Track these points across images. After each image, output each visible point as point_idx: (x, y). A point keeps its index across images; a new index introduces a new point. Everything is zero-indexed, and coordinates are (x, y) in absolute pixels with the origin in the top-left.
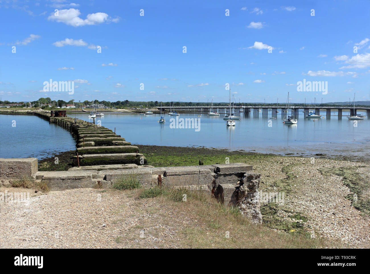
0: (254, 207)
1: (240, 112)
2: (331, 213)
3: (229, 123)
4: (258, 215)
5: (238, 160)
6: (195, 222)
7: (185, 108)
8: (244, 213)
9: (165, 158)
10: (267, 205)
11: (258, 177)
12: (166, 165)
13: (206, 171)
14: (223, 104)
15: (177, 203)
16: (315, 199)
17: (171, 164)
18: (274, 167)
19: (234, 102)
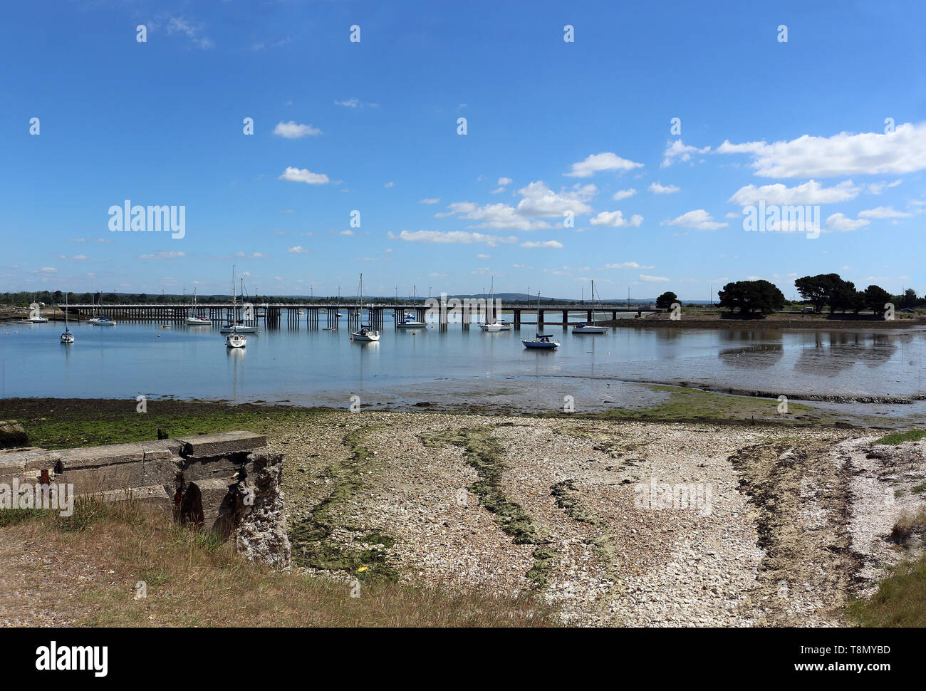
0: (272, 527)
1: (258, 316)
2: (441, 523)
3: (232, 341)
4: (281, 544)
5: (249, 423)
6: (110, 574)
7: (129, 308)
8: (251, 542)
9: (75, 428)
10: (309, 519)
11: (277, 460)
12: (77, 443)
13: (159, 453)
14: (220, 299)
15: (67, 535)
16: (410, 499)
17: (89, 441)
18: (326, 436)
19: (245, 295)
